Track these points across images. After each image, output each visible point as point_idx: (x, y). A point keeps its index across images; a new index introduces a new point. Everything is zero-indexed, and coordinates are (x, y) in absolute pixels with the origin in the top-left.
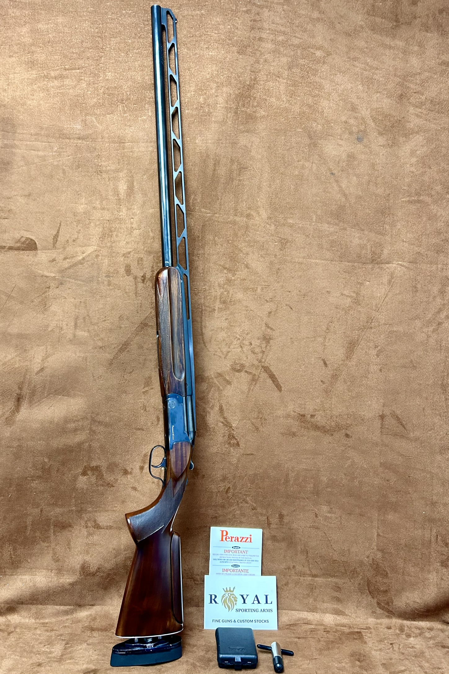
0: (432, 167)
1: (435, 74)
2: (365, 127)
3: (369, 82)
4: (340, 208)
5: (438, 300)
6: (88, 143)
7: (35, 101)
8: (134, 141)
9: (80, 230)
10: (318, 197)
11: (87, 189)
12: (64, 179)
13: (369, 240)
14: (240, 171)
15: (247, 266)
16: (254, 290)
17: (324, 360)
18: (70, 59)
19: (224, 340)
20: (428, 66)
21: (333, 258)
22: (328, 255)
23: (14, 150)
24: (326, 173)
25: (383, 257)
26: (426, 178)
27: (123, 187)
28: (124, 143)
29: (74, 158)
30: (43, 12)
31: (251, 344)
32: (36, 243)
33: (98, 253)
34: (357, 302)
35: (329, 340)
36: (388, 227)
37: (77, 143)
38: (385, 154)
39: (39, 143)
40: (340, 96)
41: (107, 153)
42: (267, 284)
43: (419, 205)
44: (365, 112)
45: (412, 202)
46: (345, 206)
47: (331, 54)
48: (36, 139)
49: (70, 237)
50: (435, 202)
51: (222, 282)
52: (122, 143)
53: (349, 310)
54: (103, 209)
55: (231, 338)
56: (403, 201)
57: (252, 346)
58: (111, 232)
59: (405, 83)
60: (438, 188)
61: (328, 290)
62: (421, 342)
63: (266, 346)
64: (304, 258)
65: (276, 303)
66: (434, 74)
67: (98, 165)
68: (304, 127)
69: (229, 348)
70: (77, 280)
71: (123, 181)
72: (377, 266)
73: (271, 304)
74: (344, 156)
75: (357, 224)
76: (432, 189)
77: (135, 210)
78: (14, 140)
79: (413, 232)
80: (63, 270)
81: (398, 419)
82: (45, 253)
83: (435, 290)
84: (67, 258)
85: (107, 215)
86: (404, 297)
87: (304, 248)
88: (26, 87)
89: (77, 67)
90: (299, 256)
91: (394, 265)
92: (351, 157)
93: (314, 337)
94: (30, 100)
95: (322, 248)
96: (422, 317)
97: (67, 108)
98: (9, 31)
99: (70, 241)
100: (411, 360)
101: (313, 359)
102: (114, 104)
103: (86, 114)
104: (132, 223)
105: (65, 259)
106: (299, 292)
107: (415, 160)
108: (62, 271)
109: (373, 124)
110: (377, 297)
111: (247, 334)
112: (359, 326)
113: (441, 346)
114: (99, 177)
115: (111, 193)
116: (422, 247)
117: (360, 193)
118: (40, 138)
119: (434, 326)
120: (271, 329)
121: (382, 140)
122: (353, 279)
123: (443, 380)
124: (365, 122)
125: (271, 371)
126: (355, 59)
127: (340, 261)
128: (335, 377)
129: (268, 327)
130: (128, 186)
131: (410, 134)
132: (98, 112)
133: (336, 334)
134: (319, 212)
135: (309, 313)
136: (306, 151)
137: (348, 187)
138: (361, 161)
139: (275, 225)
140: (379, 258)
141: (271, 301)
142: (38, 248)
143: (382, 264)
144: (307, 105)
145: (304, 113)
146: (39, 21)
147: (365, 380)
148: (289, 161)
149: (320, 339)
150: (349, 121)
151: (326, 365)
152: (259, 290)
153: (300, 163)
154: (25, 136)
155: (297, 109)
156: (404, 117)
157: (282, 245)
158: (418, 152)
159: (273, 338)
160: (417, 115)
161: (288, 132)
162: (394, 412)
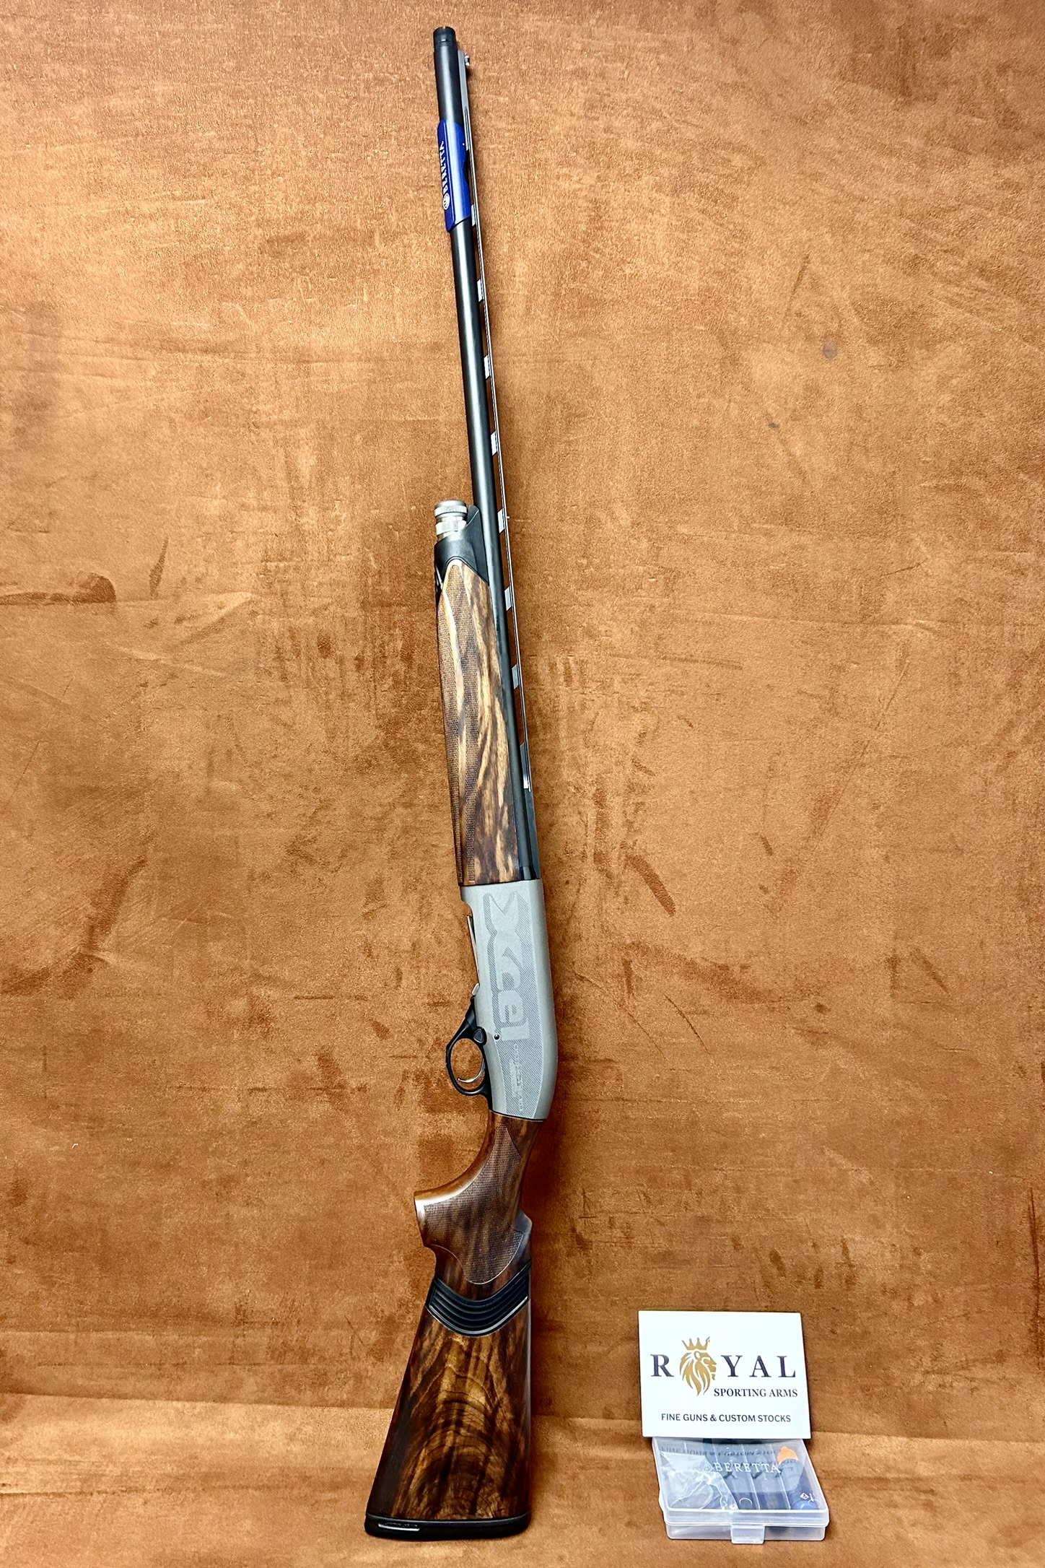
0: (985, 414)
1: (990, 209)
2: (840, 326)
3: (845, 227)
4: (791, 502)
5: (1007, 703)
6: (227, 360)
7: (104, 267)
8: (334, 357)
9: (211, 556)
10: (743, 477)
11: (225, 464)
12: (173, 440)
13: (854, 572)
14: (569, 422)
15: (590, 633)
17: (763, 839)
18: (185, 177)
19: (541, 798)
20: (974, 192)
21: (779, 613)
22: (767, 604)
23: (56, 375)
24: (760, 423)
25: (885, 609)
26: (973, 438)
27: (306, 461)
28: (308, 362)
29: (194, 394)
30: (120, 70)
31: (602, 808)
32: (111, 587)
33: (255, 609)
34: (831, 708)
35: (774, 793)
37: (202, 362)
38: (882, 385)
39: (117, 361)
40: (786, 256)
41: (271, 385)
42: (633, 672)
43: (960, 496)
44: (839, 293)
45: (943, 490)
46: (801, 497)
47: (765, 163)
48: (107, 350)
49: (189, 572)
50: (994, 489)
53: (815, 726)
54: (264, 509)
55: (558, 792)
56: (924, 487)
58: (284, 560)
59: (924, 231)
60: (1000, 459)
61: (769, 682)
62: (972, 795)
63: (636, 812)
64: (713, 612)
65: (656, 712)
66: (987, 209)
67: (250, 411)
68: (711, 321)
69: (553, 815)
70: (209, 667)
71: (307, 448)
72: (872, 628)
73: (645, 715)
74: (798, 389)
75: (829, 536)
76: (986, 461)
77: (337, 513)
78: (57, 353)
79: (948, 554)
80: (176, 646)
81: (927, 965)
82: (134, 606)
83: (999, 679)
84: (184, 619)
85: (273, 523)
86: (933, 697)
87: (715, 589)
88: (83, 236)
89: (200, 193)
90: (704, 607)
91: (910, 627)
92: (813, 390)
93: (743, 788)
94: (92, 265)
95: (753, 589)
96: (971, 739)
97: (177, 283)
99: (188, 580)
100: (952, 834)
101: (741, 838)
102: (284, 276)
103: (222, 298)
104: (330, 542)
105: (179, 620)
106: (705, 689)
107: (948, 399)
108: (175, 648)
109: (856, 320)
110: (875, 697)
111: (593, 785)
112: (838, 761)
113: (1014, 803)
114: (254, 438)
115: (282, 475)
116: (967, 586)
117: (834, 470)
118: (117, 349)
119: (999, 760)
120: (647, 771)
121: (875, 356)
122: (823, 658)
123: (1023, 878)
124: (839, 316)
125: (648, 867)
126: (816, 176)
127: (793, 617)
128: (789, 877)
129: (640, 768)
130: (318, 459)
131: (936, 343)
132: (248, 292)
133: (788, 779)
134: (746, 509)
135: (730, 734)
136: (715, 373)
137: (806, 455)
138: (833, 400)
139: (650, 540)
140: (876, 611)
141: (645, 709)
142: (118, 597)
143: (883, 624)
144: (715, 273)
145: (709, 289)
146: (113, 91)
147: (854, 881)
148: (677, 397)
149: (754, 793)
150: (806, 311)
151: (770, 851)
152: (617, 685)
153: (702, 400)
154: (81, 343)
155: (694, 282)
156: (922, 306)
157: (666, 584)
158: (954, 382)
159: (652, 792)
160: (952, 302)
161: (674, 333)
162: (918, 950)
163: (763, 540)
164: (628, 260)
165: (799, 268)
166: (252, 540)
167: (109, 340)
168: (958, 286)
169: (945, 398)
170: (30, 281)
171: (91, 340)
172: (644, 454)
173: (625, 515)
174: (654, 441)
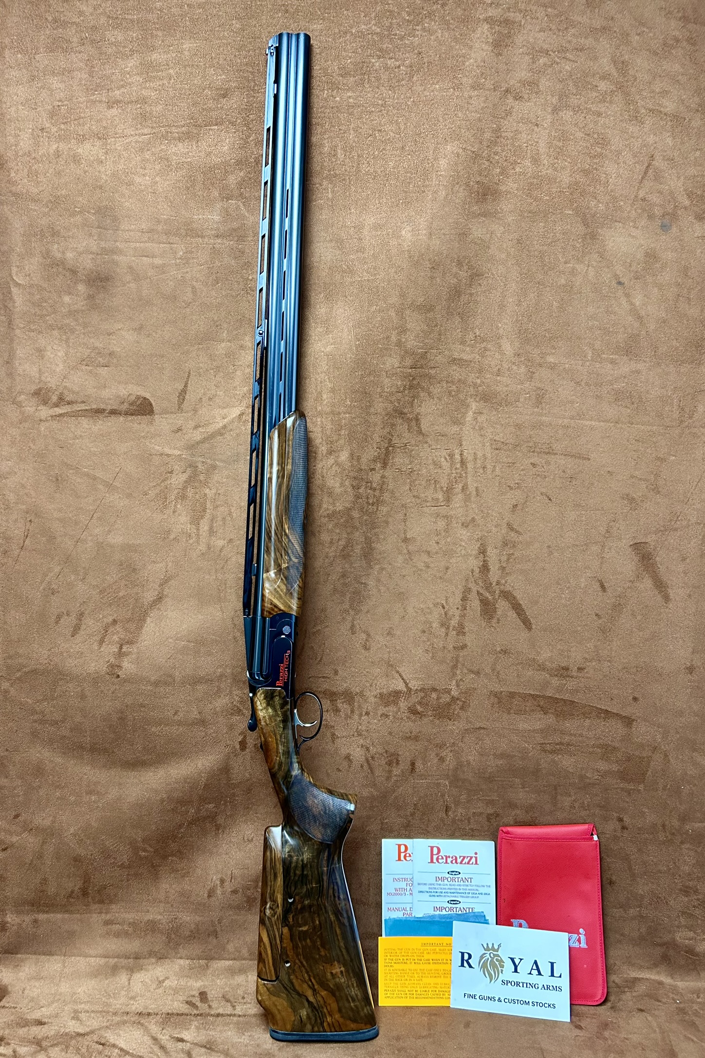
2: (675, 207)
4: (631, 339)
6: (232, 243)
7: (147, 178)
9: (219, 382)
10: (597, 321)
12: (195, 301)
13: (675, 390)
14: (472, 279)
16: (490, 471)
17: (600, 581)
18: (203, 109)
19: (440, 549)
21: (619, 419)
22: (611, 413)
23: (115, 257)
24: (610, 282)
29: (209, 268)
30: (160, 33)
32: (151, 404)
33: (247, 418)
34: (655, 488)
35: (610, 549)
37: (215, 244)
39: (156, 245)
40: (636, 156)
42: (510, 461)
44: (675, 183)
46: (639, 335)
48: (149, 238)
49: (204, 394)
53: (642, 501)
55: (452, 546)
61: (609, 469)
63: (508, 559)
64: (571, 419)
65: (526, 490)
68: (577, 207)
69: (449, 561)
70: (214, 460)
72: (687, 431)
73: (518, 493)
74: (640, 255)
78: (116, 241)
82: (166, 418)
84: (200, 426)
87: (572, 402)
88: (133, 155)
89: (214, 121)
90: (564, 415)
92: (651, 256)
93: (587, 545)
94: (139, 176)
95: (601, 402)
97: (198, 187)
98: (107, 67)
99: (204, 399)
101: (583, 580)
103: (229, 197)
105: (196, 427)
106: (562, 473)
108: (193, 446)
109: (687, 203)
110: (687, 480)
112: (658, 526)
117: (664, 315)
118: (156, 236)
120: (517, 532)
122: (650, 452)
124: (675, 200)
125: (515, 598)
127: (629, 422)
128: (617, 608)
129: (512, 529)
132: (247, 193)
133: (620, 539)
134: (598, 344)
135: (579, 505)
136: (579, 246)
137: (644, 305)
138: (666, 263)
139: (527, 366)
140: (691, 418)
141: (518, 488)
142: (155, 411)
143: (695, 427)
144: (582, 171)
145: (576, 183)
146: (153, 49)
147: (665, 612)
148: (550, 263)
149: (595, 548)
150: (649, 197)
151: (604, 590)
152: (498, 470)
153: (569, 265)
154: (132, 233)
155: (565, 178)
157: (537, 399)
159: (520, 546)
161: (549, 216)
163: (609, 366)
164: (519, 161)
165: (646, 164)
170: (98, 191)
171: (139, 231)
172: (525, 304)
173: (509, 348)
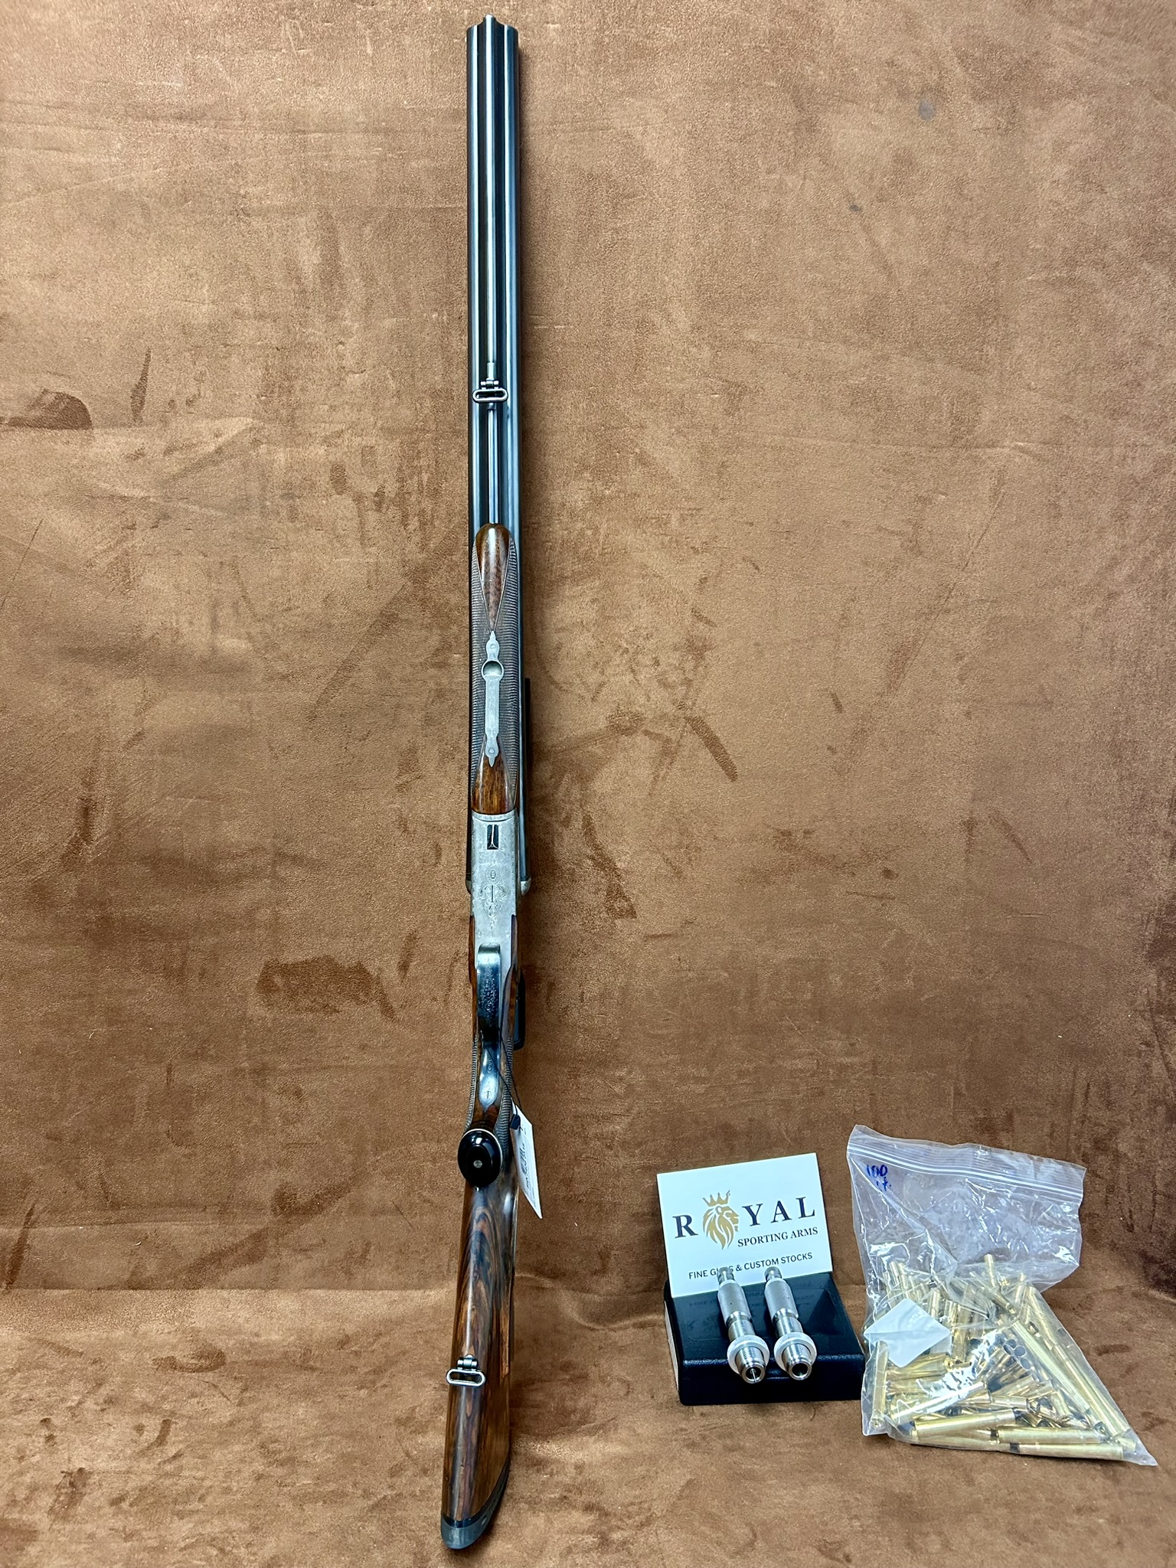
0: (1107, 189)
2: (941, 78)
4: (873, 303)
5: (1111, 538)
6: (206, 130)
8: (331, 125)
9: (203, 374)
10: (819, 272)
11: (212, 261)
12: (149, 231)
13: (944, 387)
14: (616, 204)
15: (642, 460)
16: (662, 523)
17: (833, 696)
19: (589, 654)
21: (858, 436)
24: (839, 206)
25: (979, 429)
26: (1091, 218)
27: (310, 259)
28: (304, 132)
29: (169, 173)
31: (657, 663)
32: (85, 409)
33: (258, 436)
34: (915, 548)
35: (847, 644)
36: (992, 351)
37: (177, 131)
38: (988, 153)
39: (72, 131)
41: (261, 161)
42: (693, 507)
43: (1073, 291)
44: (939, 37)
45: (1052, 285)
46: (886, 297)
48: (60, 118)
49: (178, 393)
50: (1112, 282)
51: (580, 504)
52: (299, 131)
53: (895, 568)
54: (261, 317)
55: (608, 647)
56: (1032, 281)
57: (659, 669)
58: (289, 379)
60: (1122, 244)
61: (844, 518)
62: (1065, 643)
63: (696, 667)
65: (719, 554)
67: (238, 194)
68: (783, 75)
69: (603, 673)
70: (206, 506)
71: (308, 241)
72: (964, 454)
73: (705, 557)
74: (886, 160)
75: (917, 343)
76: (1105, 247)
77: (348, 322)
79: (1053, 363)
80: (167, 481)
81: (1005, 827)
82: (114, 434)
83: (1104, 511)
85: (272, 334)
86: (1028, 532)
87: (785, 408)
90: (774, 429)
91: (1006, 451)
92: (904, 161)
93: (812, 639)
95: (830, 408)
96: (1067, 579)
97: (141, 31)
99: (178, 402)
100: (1041, 686)
101: (809, 695)
103: (196, 49)
104: (341, 357)
105: (168, 451)
106: (775, 525)
107: (1065, 170)
108: (166, 483)
109: (958, 70)
110: (964, 533)
111: (647, 638)
112: (919, 607)
113: (1112, 649)
114: (244, 228)
115: (279, 274)
116: (1075, 401)
117: (925, 262)
118: (72, 116)
119: (1099, 602)
120: (708, 622)
121: (981, 116)
122: (906, 488)
123: (1116, 732)
124: (939, 64)
125: (708, 728)
127: (873, 441)
128: (860, 734)
129: (700, 618)
130: (323, 256)
131: (1051, 99)
132: (227, 41)
133: (863, 628)
134: (823, 311)
135: (800, 576)
136: (788, 142)
137: (893, 245)
138: (929, 174)
139: (712, 348)
140: (969, 432)
141: (706, 550)
142: (95, 422)
143: (977, 447)
147: (930, 739)
149: (825, 644)
150: (899, 59)
151: (839, 707)
152: (674, 522)
153: (773, 176)
154: (28, 108)
156: (1037, 53)
157: (731, 401)
158: (1072, 149)
159: (713, 645)
160: (1072, 48)
161: (739, 90)
162: (997, 812)
163: (842, 348)
166: (249, 355)
167: (63, 105)
168: (1080, 28)
169: (1061, 170)
171: (41, 105)
172: (705, 243)
173: (683, 318)
174: (716, 227)
